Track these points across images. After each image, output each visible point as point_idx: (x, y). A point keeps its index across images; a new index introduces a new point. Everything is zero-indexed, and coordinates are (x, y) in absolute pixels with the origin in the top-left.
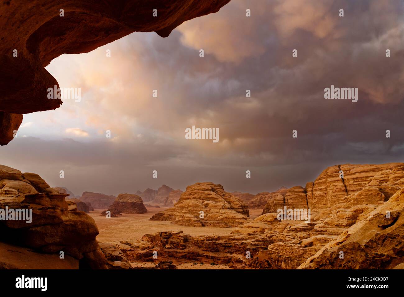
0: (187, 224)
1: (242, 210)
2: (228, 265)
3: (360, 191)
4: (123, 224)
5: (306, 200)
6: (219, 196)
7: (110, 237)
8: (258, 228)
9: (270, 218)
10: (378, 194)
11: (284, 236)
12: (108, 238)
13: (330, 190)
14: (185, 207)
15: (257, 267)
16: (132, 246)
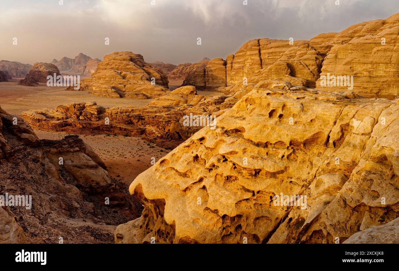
0: (104, 95)
1: (161, 82)
2: (141, 137)
3: (271, 66)
4: (40, 93)
5: (225, 72)
6: (138, 67)
7: (27, 105)
8: (174, 100)
9: (186, 91)
10: (285, 68)
11: (196, 109)
12: (26, 107)
13: (248, 63)
14: (103, 78)
15: (168, 139)
16: (47, 116)
